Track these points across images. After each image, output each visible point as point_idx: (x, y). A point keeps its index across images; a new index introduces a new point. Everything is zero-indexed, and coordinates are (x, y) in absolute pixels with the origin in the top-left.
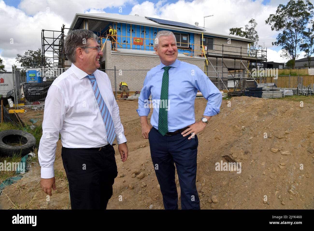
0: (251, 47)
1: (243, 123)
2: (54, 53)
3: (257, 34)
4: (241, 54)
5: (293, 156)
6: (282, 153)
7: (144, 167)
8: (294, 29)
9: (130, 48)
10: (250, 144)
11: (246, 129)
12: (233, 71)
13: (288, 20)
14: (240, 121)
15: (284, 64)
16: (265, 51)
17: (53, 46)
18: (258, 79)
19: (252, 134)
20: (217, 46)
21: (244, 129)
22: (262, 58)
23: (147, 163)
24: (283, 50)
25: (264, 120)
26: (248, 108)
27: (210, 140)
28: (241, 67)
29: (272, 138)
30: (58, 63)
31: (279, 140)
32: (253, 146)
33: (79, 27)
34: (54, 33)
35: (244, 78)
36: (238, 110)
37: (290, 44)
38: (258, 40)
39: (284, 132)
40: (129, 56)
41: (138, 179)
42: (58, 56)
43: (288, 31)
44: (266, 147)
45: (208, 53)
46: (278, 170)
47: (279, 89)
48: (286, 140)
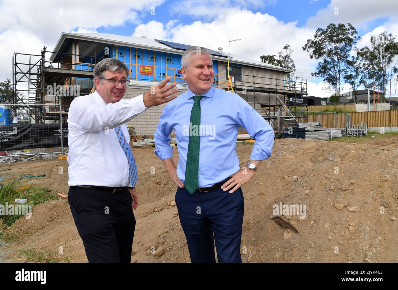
0: (287, 78)
1: (294, 172)
2: (30, 84)
3: (293, 63)
4: (276, 86)
5: (364, 212)
6: (349, 210)
7: (162, 239)
8: (337, 57)
9: (135, 79)
10: (306, 199)
11: (299, 179)
12: (268, 108)
13: (329, 46)
14: (290, 170)
15: (327, 99)
16: (305, 83)
17: (28, 74)
18: (297, 117)
19: (307, 187)
20: (246, 76)
21: (297, 180)
22: (301, 91)
23: (166, 233)
24: (324, 82)
25: (321, 167)
26: (297, 152)
27: (252, 197)
28: (277, 103)
29: (334, 191)
30: (34, 99)
31: (344, 192)
32: (310, 202)
33: (66, 50)
34: (30, 57)
35: (281, 116)
36: (285, 156)
37: (333, 75)
38: (295, 70)
39: (348, 182)
40: (134, 89)
41: (156, 256)
42: (36, 88)
43: (329, 60)
44: (328, 203)
45: (235, 85)
46: (347, 232)
47: (324, 129)
48: (353, 192)
